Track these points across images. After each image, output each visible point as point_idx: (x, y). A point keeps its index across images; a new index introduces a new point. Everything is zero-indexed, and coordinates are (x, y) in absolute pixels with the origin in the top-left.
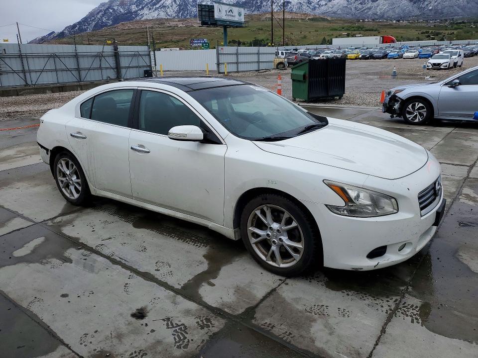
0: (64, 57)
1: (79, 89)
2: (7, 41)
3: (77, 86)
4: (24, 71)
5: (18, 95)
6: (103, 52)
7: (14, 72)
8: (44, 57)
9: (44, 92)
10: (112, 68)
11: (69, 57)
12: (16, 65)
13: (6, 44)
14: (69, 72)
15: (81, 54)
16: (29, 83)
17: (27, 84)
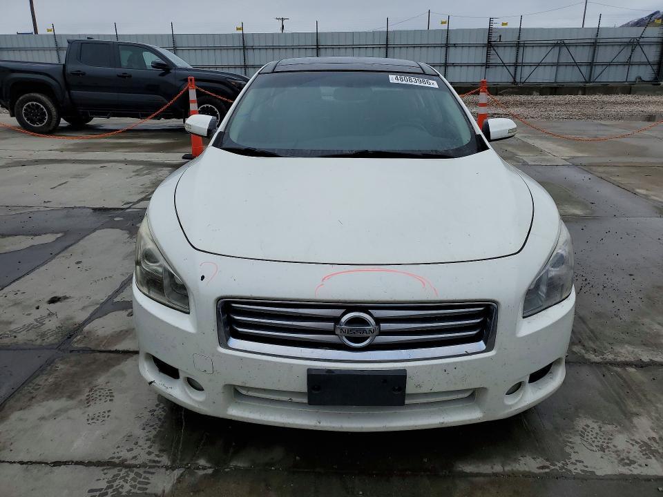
0: (576, 45)
1: (580, 92)
2: (506, 24)
3: (580, 88)
4: (516, 65)
5: (496, 94)
6: (641, 37)
7: (504, 65)
8: (547, 45)
9: (530, 94)
10: (649, 63)
11: (583, 45)
12: (508, 56)
13: (506, 29)
14: (576, 68)
15: (604, 41)
16: (518, 80)
17: (515, 82)
